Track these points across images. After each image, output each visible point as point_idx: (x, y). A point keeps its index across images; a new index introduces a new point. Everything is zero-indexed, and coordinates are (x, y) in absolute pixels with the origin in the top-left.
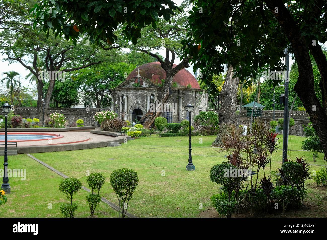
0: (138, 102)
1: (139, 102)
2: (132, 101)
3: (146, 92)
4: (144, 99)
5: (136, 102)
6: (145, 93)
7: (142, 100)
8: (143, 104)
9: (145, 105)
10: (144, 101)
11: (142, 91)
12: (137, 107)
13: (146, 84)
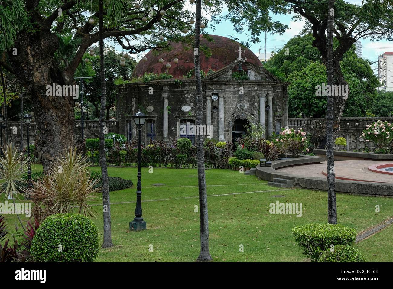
0: (244, 106)
1: (246, 106)
2: (232, 105)
3: (256, 88)
4: (252, 100)
5: (241, 106)
6: (254, 91)
7: (251, 103)
8: (251, 110)
9: (255, 111)
10: (253, 104)
11: (249, 88)
12: (243, 115)
13: (256, 75)
